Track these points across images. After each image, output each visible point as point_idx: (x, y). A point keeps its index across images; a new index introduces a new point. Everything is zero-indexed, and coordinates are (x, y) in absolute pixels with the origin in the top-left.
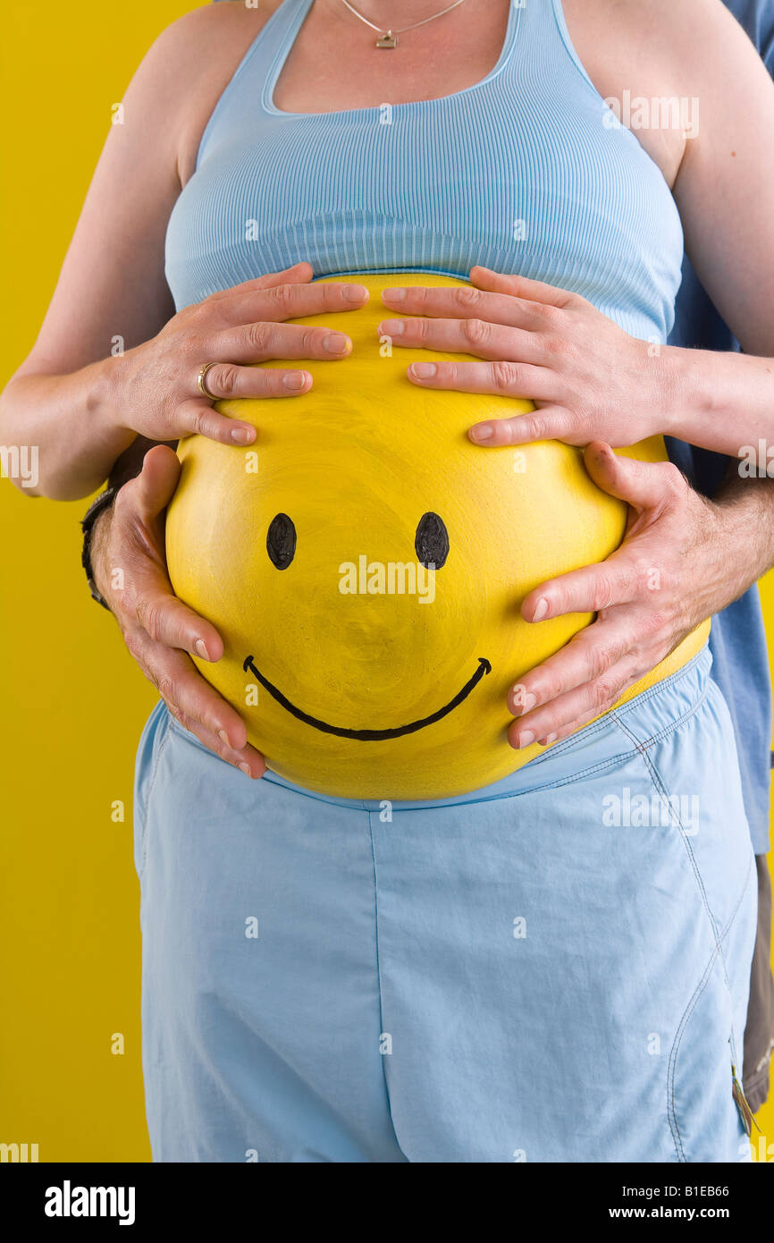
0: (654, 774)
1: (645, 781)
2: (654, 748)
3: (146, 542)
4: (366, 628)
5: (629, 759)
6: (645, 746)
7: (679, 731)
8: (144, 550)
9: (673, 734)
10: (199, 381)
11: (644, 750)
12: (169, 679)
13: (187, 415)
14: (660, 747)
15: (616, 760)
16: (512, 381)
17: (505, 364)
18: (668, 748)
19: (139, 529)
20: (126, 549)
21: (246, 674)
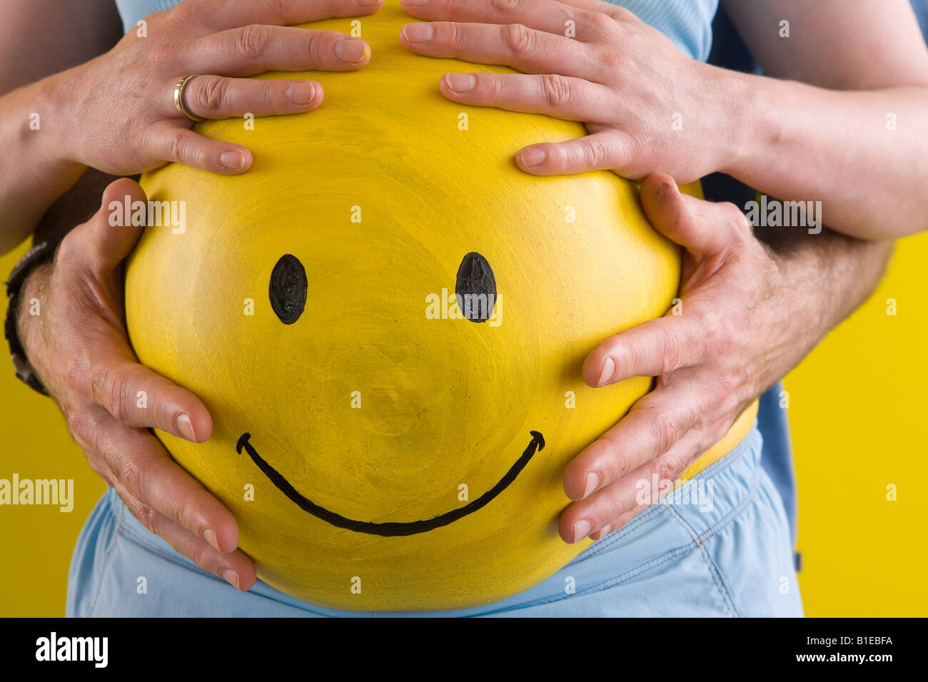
0: (715, 573)
1: (704, 580)
2: (713, 540)
3: (100, 301)
4: (394, 395)
5: (686, 554)
6: (702, 538)
7: (739, 521)
8: (97, 310)
9: (732, 524)
10: (176, 97)
11: (701, 543)
12: (135, 468)
13: (160, 139)
14: (720, 540)
15: (670, 555)
16: (565, 97)
17: (556, 77)
18: (729, 540)
19: (91, 285)
20: (73, 308)
21: (241, 457)
